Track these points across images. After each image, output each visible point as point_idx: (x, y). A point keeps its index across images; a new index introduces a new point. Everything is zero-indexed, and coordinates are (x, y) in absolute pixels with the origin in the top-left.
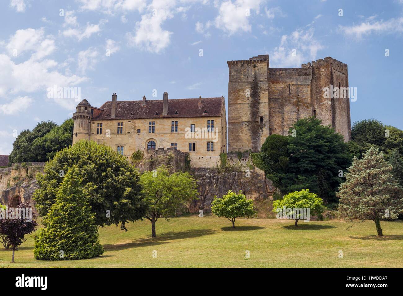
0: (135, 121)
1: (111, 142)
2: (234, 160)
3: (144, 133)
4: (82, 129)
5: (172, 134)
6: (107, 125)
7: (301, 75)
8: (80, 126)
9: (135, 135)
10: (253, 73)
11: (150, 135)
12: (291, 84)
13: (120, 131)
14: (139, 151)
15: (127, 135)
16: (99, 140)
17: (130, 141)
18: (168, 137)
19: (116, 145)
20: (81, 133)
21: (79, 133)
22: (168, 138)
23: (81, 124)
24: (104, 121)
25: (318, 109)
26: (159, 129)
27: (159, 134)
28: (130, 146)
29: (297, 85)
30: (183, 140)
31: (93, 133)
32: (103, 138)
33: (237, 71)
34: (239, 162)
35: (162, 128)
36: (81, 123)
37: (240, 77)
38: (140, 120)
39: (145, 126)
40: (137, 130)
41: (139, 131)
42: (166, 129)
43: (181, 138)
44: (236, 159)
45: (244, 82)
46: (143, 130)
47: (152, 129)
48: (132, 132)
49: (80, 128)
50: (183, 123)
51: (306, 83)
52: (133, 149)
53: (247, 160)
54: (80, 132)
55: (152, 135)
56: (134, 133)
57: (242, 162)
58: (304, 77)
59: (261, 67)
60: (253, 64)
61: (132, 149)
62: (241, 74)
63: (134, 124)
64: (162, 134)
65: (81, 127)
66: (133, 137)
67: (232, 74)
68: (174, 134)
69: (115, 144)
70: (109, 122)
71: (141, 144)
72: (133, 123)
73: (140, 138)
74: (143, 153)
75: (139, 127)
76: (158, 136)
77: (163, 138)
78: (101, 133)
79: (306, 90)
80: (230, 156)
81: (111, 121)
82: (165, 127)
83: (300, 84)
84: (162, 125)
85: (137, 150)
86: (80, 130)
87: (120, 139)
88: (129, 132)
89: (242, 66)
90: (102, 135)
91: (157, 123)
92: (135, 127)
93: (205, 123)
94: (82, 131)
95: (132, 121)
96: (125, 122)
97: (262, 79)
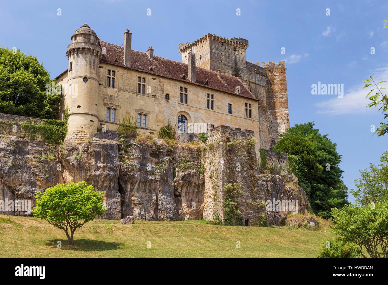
0: (162, 80)
1: (130, 104)
2: (273, 160)
3: (174, 102)
4: (94, 72)
5: (208, 111)
6: (122, 75)
7: (259, 74)
8: (92, 66)
9: (163, 101)
10: (233, 57)
11: (182, 106)
12: (251, 81)
13: (141, 90)
14: (169, 125)
15: (153, 99)
16: (111, 96)
17: (157, 108)
18: (203, 114)
19: (138, 109)
20: (94, 79)
21: (91, 78)
22: (204, 116)
23: (92, 64)
24: (119, 69)
25: (272, 116)
26: (192, 100)
27: (193, 107)
28: (156, 116)
29: (256, 84)
30: (221, 122)
31: (101, 83)
32: (117, 95)
33: (217, 49)
34: (278, 163)
35: (197, 100)
36: (92, 62)
37: (221, 57)
38: (169, 81)
39: (176, 91)
40: (165, 94)
41: (167, 97)
42: (201, 103)
43: (219, 119)
44: (275, 158)
45: (225, 65)
46: (174, 97)
47: (184, 99)
48: (159, 96)
49: (92, 70)
50: (219, 99)
51: (262, 84)
52: (161, 122)
53: (285, 162)
54: (92, 76)
55: (185, 106)
56: (162, 98)
57: (280, 163)
58: (260, 76)
59: (241, 52)
60: (233, 47)
61: (159, 122)
62: (222, 54)
63: (161, 84)
64: (197, 109)
65: (93, 68)
66: (160, 104)
67: (213, 51)
68: (210, 112)
69: (135, 108)
70: (126, 71)
71: (171, 117)
72: (159, 83)
73: (169, 108)
74: (175, 130)
75: (168, 90)
76: (192, 109)
77: (198, 115)
78: (114, 87)
79: (263, 92)
80: (269, 154)
81: (128, 72)
82: (200, 99)
83: (258, 83)
84: (197, 95)
85: (167, 125)
86: (91, 72)
87: (142, 102)
88: (154, 94)
89: (222, 45)
90: (116, 89)
91: (190, 91)
92: (162, 90)
93: (242, 106)
94: (94, 76)
95: (158, 79)
96: (149, 78)
97: (242, 67)
